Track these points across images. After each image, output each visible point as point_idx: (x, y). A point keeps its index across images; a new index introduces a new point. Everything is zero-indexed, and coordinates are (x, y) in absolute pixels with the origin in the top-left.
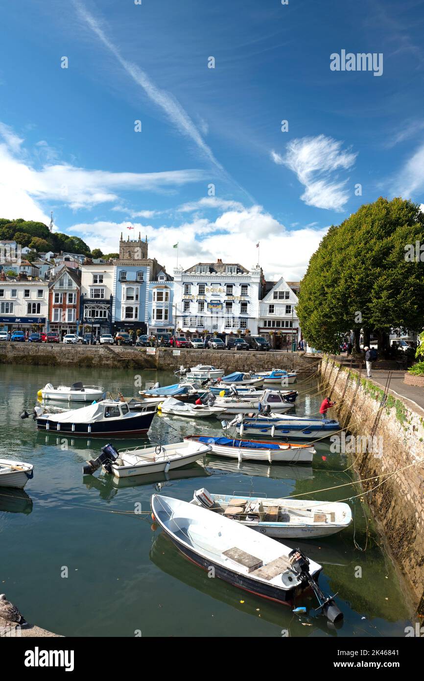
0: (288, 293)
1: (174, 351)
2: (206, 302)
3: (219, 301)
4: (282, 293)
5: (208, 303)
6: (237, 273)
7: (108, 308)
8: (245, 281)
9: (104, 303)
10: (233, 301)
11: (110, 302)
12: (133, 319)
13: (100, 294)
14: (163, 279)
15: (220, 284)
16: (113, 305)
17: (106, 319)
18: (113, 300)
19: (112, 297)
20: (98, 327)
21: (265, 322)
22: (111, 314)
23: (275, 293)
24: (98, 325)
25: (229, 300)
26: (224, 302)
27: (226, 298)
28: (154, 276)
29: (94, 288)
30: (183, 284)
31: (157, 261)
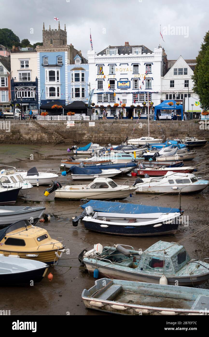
0: (186, 69)
1: (89, 123)
2: (116, 80)
3: (128, 79)
4: (181, 70)
5: (118, 82)
6: (142, 54)
7: (35, 89)
8: (149, 61)
9: (31, 85)
10: (139, 78)
11: (35, 84)
12: (56, 97)
13: (27, 77)
14: (79, 62)
15: (128, 64)
16: (38, 86)
17: (34, 98)
18: (38, 82)
19: (37, 79)
20: (28, 106)
21: (167, 96)
22: (38, 94)
23: (175, 70)
24: (27, 104)
25: (136, 77)
26: (132, 80)
27: (133, 76)
28: (72, 60)
29: (22, 72)
30: (96, 66)
31: (73, 46)
